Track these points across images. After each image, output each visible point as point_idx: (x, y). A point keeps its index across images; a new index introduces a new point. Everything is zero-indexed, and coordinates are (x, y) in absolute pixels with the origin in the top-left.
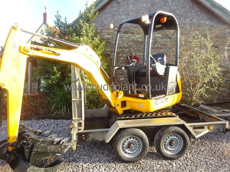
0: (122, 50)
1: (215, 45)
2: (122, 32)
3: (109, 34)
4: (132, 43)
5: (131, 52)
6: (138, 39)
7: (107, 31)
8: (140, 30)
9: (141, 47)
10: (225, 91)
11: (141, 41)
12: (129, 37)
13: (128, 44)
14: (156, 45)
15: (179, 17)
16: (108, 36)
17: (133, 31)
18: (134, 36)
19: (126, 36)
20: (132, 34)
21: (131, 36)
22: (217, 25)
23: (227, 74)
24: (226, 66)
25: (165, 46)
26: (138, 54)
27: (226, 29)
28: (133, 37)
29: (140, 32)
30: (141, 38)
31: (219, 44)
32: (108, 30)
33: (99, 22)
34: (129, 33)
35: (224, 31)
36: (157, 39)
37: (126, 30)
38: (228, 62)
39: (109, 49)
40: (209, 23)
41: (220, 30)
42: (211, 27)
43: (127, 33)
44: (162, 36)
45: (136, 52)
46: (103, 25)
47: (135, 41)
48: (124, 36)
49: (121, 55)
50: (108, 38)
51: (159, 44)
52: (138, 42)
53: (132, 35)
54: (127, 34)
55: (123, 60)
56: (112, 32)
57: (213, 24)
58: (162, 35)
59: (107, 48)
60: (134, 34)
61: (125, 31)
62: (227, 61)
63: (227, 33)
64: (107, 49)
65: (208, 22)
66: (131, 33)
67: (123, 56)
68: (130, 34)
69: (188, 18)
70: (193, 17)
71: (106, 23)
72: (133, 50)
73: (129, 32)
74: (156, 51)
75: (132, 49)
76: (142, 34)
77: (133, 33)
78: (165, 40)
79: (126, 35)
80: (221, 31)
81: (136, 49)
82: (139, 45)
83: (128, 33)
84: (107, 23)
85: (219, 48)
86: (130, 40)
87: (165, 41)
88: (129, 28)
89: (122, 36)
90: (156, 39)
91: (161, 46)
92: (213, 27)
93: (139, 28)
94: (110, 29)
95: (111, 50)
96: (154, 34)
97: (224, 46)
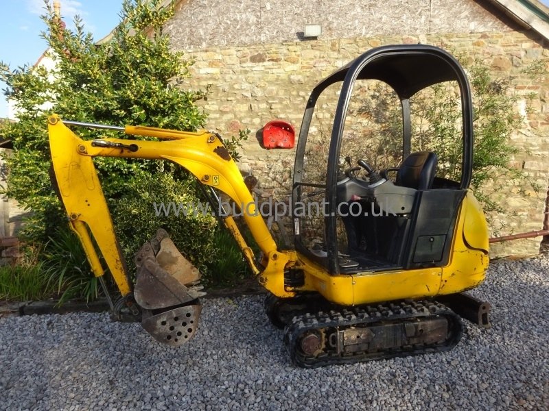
0: (250, 107)
2: (248, 58)
3: (212, 64)
4: (274, 88)
5: (272, 111)
6: (292, 77)
7: (206, 55)
8: (295, 52)
9: (302, 97)
10: (524, 206)
11: (299, 81)
12: (267, 70)
13: (263, 88)
15: (397, 12)
16: (210, 70)
17: (276, 53)
18: (279, 68)
19: (259, 67)
20: (274, 63)
21: (272, 67)
22: (498, 32)
24: (525, 141)
26: (291, 116)
27: (522, 42)
28: (278, 71)
29: (295, 56)
30: (300, 74)
31: (504, 83)
32: (208, 53)
33: (184, 31)
34: (267, 59)
35: (514, 48)
37: (257, 51)
39: (213, 104)
40: (475, 26)
41: (504, 46)
42: (482, 37)
43: (259, 61)
45: (288, 111)
46: (195, 39)
47: (282, 80)
48: (253, 69)
49: (249, 119)
50: (209, 76)
52: (291, 82)
53: (273, 65)
54: (261, 64)
56: (220, 58)
57: (486, 30)
59: (210, 103)
60: (279, 62)
61: (256, 54)
62: (526, 127)
63: (523, 54)
64: (208, 104)
65: (473, 25)
66: (273, 60)
67: (254, 125)
68: (267, 64)
69: (420, 14)
70: (434, 12)
71: (202, 33)
72: (279, 106)
73: (266, 57)
75: (276, 103)
76: (300, 61)
77: (276, 60)
79: (258, 65)
80: (509, 48)
81: (286, 102)
82: (295, 93)
83: (264, 61)
84: (205, 34)
85: (505, 92)
86: (270, 77)
88: (266, 46)
89: (247, 69)
92: (488, 37)
93: (293, 47)
94: (215, 52)
95: (221, 109)
96: (332, 60)
97: (517, 88)
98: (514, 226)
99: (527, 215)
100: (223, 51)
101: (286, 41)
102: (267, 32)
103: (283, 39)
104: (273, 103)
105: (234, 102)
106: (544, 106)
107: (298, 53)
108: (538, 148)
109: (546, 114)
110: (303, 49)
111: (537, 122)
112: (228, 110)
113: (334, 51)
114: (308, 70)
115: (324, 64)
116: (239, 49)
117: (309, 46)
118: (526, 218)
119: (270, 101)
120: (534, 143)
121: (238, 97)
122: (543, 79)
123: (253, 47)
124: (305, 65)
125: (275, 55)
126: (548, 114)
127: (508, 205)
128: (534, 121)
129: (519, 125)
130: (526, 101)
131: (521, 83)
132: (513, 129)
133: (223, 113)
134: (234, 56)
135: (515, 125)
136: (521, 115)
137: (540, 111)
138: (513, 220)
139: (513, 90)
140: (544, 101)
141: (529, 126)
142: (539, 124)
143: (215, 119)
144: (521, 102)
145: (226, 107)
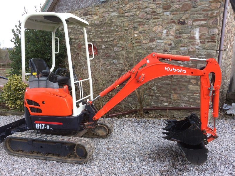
1: (182, 19)
2: (82, 14)
4: (90, 28)
5: (90, 38)
8: (97, 10)
9: (99, 31)
10: (197, 91)
11: (98, 24)
12: (88, 20)
14: (112, 27)
18: (92, 18)
23: (198, 65)
24: (197, 52)
25: (121, 28)
26: (97, 40)
28: (91, 20)
29: (97, 12)
30: (98, 20)
31: (187, 18)
33: (64, 4)
34: (88, 14)
36: (113, 19)
38: (200, 45)
39: (73, 35)
44: (118, 15)
45: (95, 38)
46: (67, 7)
47: (93, 24)
49: (83, 42)
51: (115, 26)
53: (90, 17)
54: (87, 17)
58: (119, 13)
60: (92, 15)
61: (85, 12)
62: (198, 44)
64: (71, 36)
66: (90, 15)
68: (88, 16)
72: (92, 36)
74: (113, 36)
76: (99, 14)
78: (122, 19)
79: (85, 17)
81: (94, 34)
82: (97, 30)
84: (70, 4)
85: (187, 24)
88: (88, 8)
90: (111, 20)
91: (117, 28)
93: (97, 8)
95: (75, 38)
96: (110, 13)
97: (194, 21)
98: (192, 102)
99: (199, 96)
101: (95, 5)
102: (90, 2)
103: (95, 4)
104: (90, 34)
105: (79, 34)
106: (209, 31)
107: (98, 10)
108: (205, 56)
109: (210, 35)
110: (100, 8)
111: (205, 41)
112: (77, 38)
113: (111, 8)
114: (101, 18)
115: (107, 15)
116: (80, 10)
117: (102, 7)
118: (198, 97)
119: (89, 34)
120: (202, 53)
121: (80, 32)
122: (210, 14)
123: (84, 9)
124: (101, 16)
125: (91, 12)
126: (212, 36)
127: (188, 89)
128: (203, 40)
129: (194, 43)
130: (200, 28)
131: (197, 17)
132: (190, 45)
133: (76, 39)
134: (79, 14)
135: (192, 43)
136: (196, 37)
137: (207, 34)
138: (191, 98)
139: (191, 22)
140: (209, 28)
141: (200, 43)
142: (206, 42)
143: (74, 42)
144: (196, 29)
145: (76, 37)
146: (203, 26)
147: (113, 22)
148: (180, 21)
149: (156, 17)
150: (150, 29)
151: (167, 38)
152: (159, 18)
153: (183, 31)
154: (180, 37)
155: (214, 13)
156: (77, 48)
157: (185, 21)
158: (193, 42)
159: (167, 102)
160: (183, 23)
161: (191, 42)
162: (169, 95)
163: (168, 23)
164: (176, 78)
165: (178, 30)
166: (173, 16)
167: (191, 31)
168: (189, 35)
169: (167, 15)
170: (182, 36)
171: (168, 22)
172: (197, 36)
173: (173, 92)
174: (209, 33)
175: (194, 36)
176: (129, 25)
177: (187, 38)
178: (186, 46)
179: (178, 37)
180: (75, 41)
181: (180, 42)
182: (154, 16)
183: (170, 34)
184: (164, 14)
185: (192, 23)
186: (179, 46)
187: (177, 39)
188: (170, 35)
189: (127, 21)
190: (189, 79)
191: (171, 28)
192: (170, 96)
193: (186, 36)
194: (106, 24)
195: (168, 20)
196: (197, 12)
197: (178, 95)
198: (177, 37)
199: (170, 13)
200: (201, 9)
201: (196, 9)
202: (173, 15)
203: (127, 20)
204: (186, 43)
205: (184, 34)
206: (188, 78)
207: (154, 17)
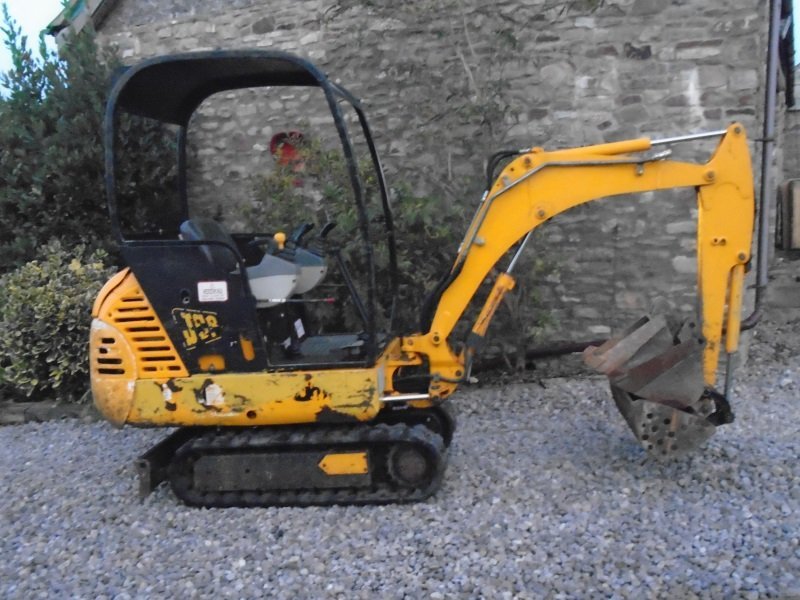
0: (258, 109)
1: (640, 42)
2: (250, 26)
3: (203, 42)
5: (287, 113)
6: (311, 54)
7: (195, 28)
11: (320, 60)
12: (276, 46)
14: (380, 71)
17: (287, 15)
18: (292, 40)
20: (286, 31)
21: (284, 39)
25: (417, 71)
28: (290, 45)
29: (314, 18)
30: (321, 47)
31: (655, 39)
32: (197, 24)
34: (276, 27)
36: (381, 42)
37: (262, 14)
38: (705, 123)
43: (265, 31)
44: (403, 27)
45: (309, 111)
49: (257, 128)
51: (392, 65)
53: (284, 35)
54: (269, 35)
55: (263, 154)
56: (213, 30)
58: (404, 21)
60: (293, 31)
61: (261, 18)
62: (698, 122)
66: (283, 27)
67: (263, 137)
68: (276, 34)
72: (295, 104)
73: (274, 22)
74: (385, 101)
75: (292, 100)
77: (289, 27)
78: (418, 41)
79: (264, 38)
81: (305, 98)
83: (270, 29)
85: (657, 56)
87: (416, 46)
88: (273, 4)
90: (375, 45)
91: (400, 73)
94: (206, 20)
95: (219, 114)
97: (680, 47)
98: (689, 312)
100: (217, 19)
104: (287, 100)
105: (236, 101)
106: (731, 78)
107: (318, 12)
109: (736, 92)
110: (325, 5)
111: (719, 111)
112: (227, 115)
114: (333, 40)
116: (237, 12)
119: (284, 97)
121: (241, 94)
122: (729, 24)
123: (256, 8)
124: (331, 32)
125: (286, 18)
126: (741, 94)
127: (674, 272)
128: (715, 108)
129: (685, 118)
130: (700, 70)
131: (687, 35)
132: (673, 125)
133: (222, 120)
134: (232, 25)
135: (678, 118)
136: (689, 99)
137: (725, 87)
138: (686, 300)
139: (672, 50)
140: (731, 68)
141: (703, 118)
142: (723, 114)
143: (212, 131)
144: (688, 72)
145: (226, 111)
146: (711, 62)
147: (382, 51)
148: (633, 49)
149: (548, 33)
150: (528, 76)
151: (591, 103)
152: (557, 39)
153: (644, 80)
154: (636, 99)
155: (743, 22)
156: (227, 152)
157: (648, 49)
158: (680, 114)
159: (604, 322)
160: (645, 54)
161: (675, 114)
162: (607, 299)
163: (591, 55)
164: (631, 238)
165: (629, 78)
166: (606, 31)
167: (670, 80)
168: (667, 91)
169: (587, 29)
170: (641, 95)
171: (592, 51)
172: (693, 93)
173: (620, 284)
174: (732, 84)
175: (682, 96)
176: (446, 62)
177: (660, 101)
178: (657, 127)
179: (628, 98)
180: (218, 129)
181: (638, 115)
182: (541, 30)
183: (600, 88)
184: (577, 24)
185: (675, 52)
186: (635, 129)
187: (625, 108)
188: (603, 94)
189: (440, 48)
190: (674, 238)
191: (603, 69)
192: (613, 301)
193: (656, 95)
194: (353, 62)
195: (591, 44)
196: (688, 20)
197: (640, 295)
198: (624, 101)
199: (597, 22)
200: (700, 9)
201: (683, 8)
202: (606, 27)
203: (440, 45)
204: (659, 118)
205: (649, 88)
206: (672, 235)
207: (538, 34)
